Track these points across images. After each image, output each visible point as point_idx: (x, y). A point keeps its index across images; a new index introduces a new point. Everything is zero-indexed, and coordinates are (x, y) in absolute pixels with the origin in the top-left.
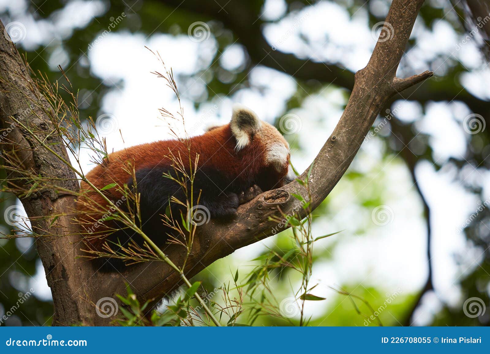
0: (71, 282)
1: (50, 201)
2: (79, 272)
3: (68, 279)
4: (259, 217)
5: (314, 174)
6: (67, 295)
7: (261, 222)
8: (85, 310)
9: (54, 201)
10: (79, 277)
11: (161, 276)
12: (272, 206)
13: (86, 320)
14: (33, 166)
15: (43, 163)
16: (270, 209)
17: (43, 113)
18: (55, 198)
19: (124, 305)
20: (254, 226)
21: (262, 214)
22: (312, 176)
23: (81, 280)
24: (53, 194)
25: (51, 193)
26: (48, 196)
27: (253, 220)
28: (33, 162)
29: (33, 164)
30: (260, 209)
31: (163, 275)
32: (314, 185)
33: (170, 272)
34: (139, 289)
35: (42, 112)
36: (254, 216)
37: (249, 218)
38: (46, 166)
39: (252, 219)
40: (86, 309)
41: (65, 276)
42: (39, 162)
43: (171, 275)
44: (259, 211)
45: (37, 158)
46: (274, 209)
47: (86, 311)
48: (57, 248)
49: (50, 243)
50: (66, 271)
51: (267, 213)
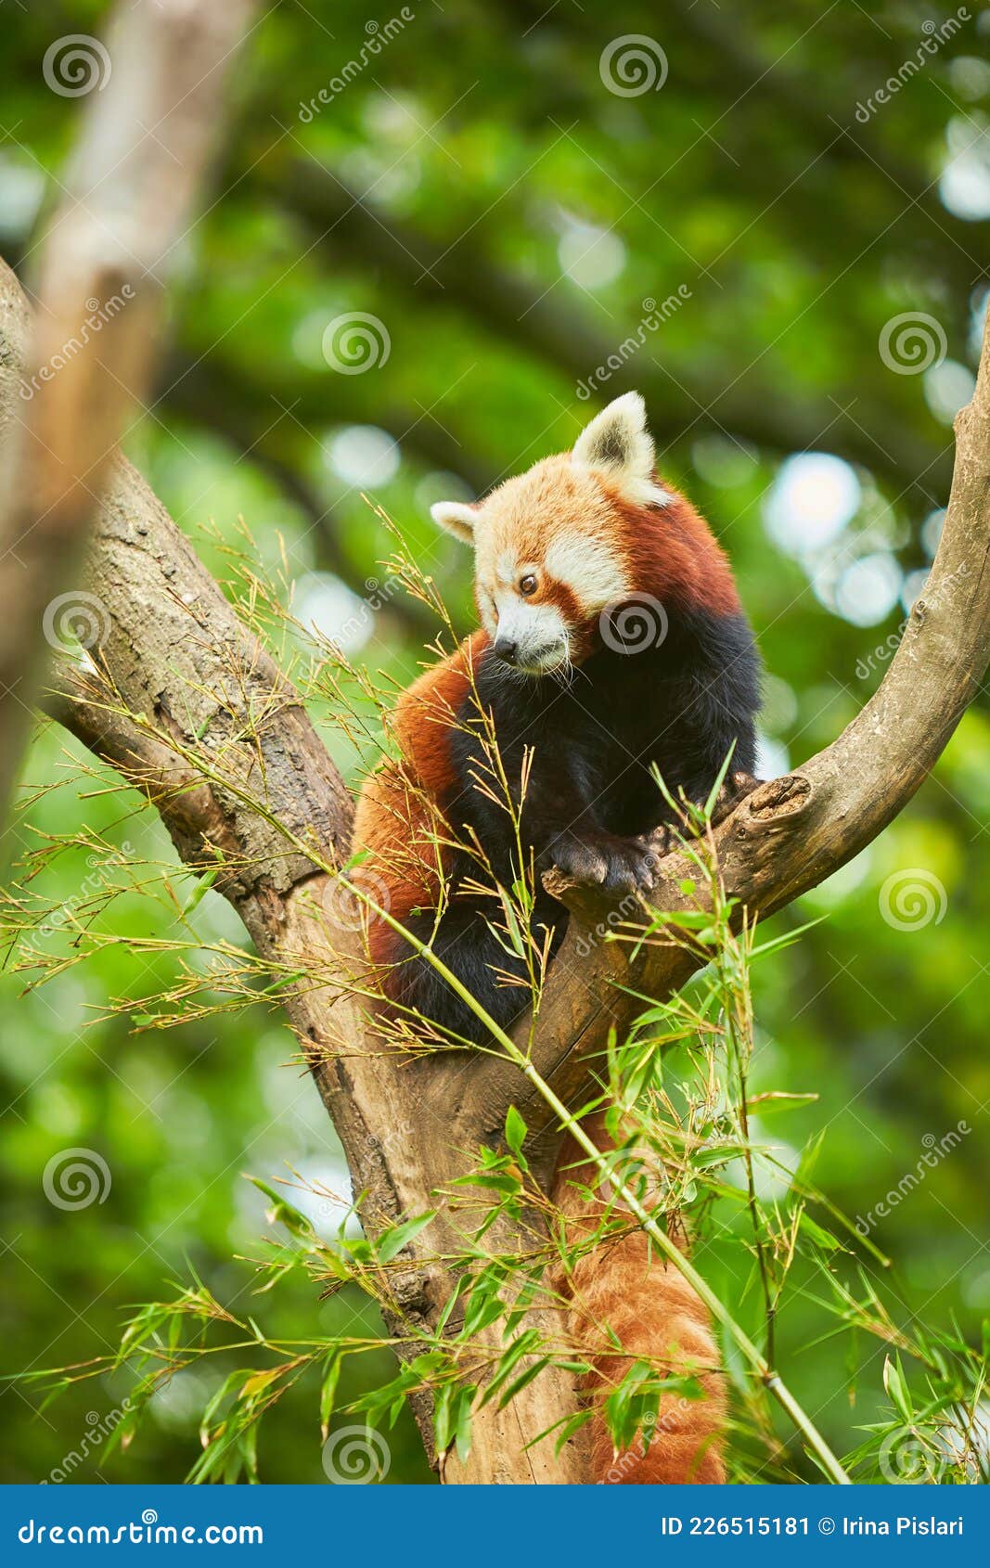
0: (360, 1094)
1: (276, 898)
2: (374, 1065)
3: (353, 1085)
4: (746, 860)
5: (883, 710)
6: (355, 1129)
7: (755, 870)
8: (400, 1159)
9: (285, 896)
10: (376, 1077)
11: (560, 1044)
12: (769, 826)
13: (406, 1185)
14: (217, 818)
15: (238, 808)
16: (768, 833)
17: (226, 676)
18: (285, 889)
19: (490, 1131)
20: (741, 883)
21: (750, 851)
22: (877, 717)
23: (383, 1084)
24: (279, 880)
25: (273, 878)
26: (268, 887)
27: (735, 869)
28: (216, 809)
29: (217, 813)
30: (742, 840)
31: (563, 1041)
32: (887, 743)
33: (579, 1030)
34: (517, 1085)
35: (223, 674)
36: (736, 859)
37: (725, 866)
38: (249, 812)
39: (733, 867)
40: (401, 1156)
41: (346, 1082)
42: (230, 806)
43: (583, 1037)
44: (743, 844)
45: (220, 798)
46: (776, 834)
47: (403, 1163)
48: (315, 1012)
49: (299, 1000)
50: (346, 1067)
51: (762, 846)
